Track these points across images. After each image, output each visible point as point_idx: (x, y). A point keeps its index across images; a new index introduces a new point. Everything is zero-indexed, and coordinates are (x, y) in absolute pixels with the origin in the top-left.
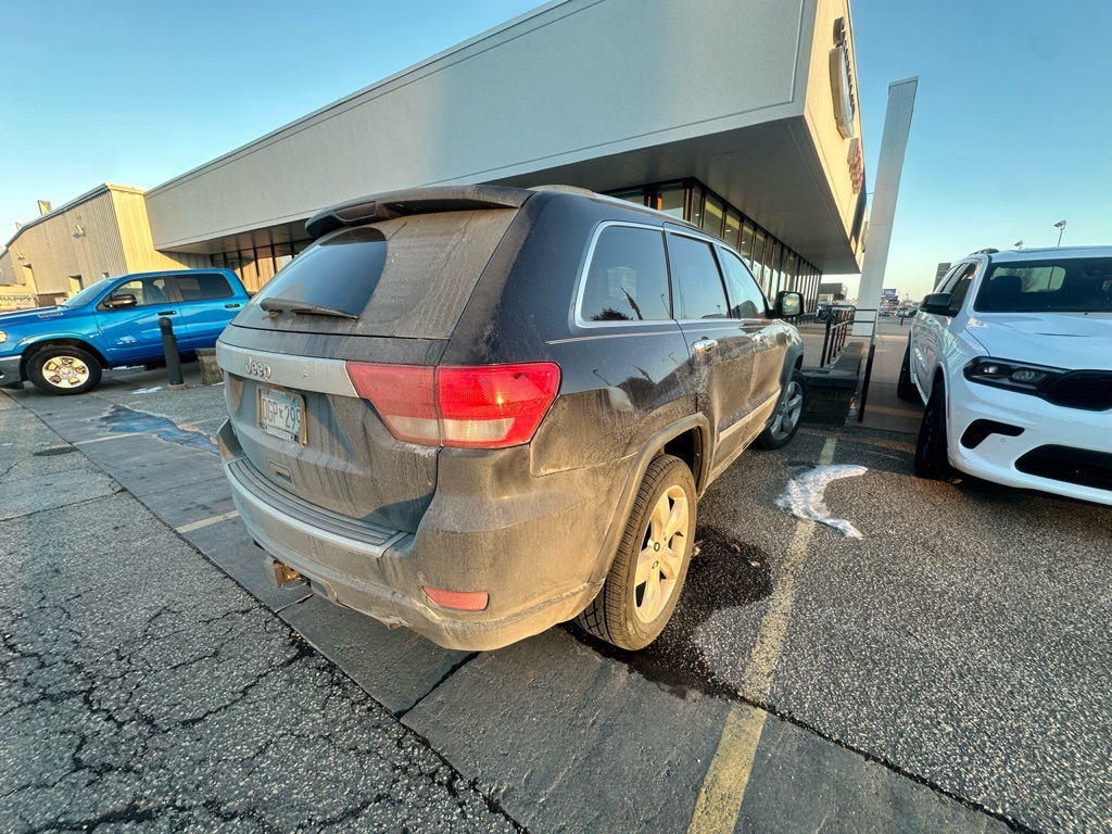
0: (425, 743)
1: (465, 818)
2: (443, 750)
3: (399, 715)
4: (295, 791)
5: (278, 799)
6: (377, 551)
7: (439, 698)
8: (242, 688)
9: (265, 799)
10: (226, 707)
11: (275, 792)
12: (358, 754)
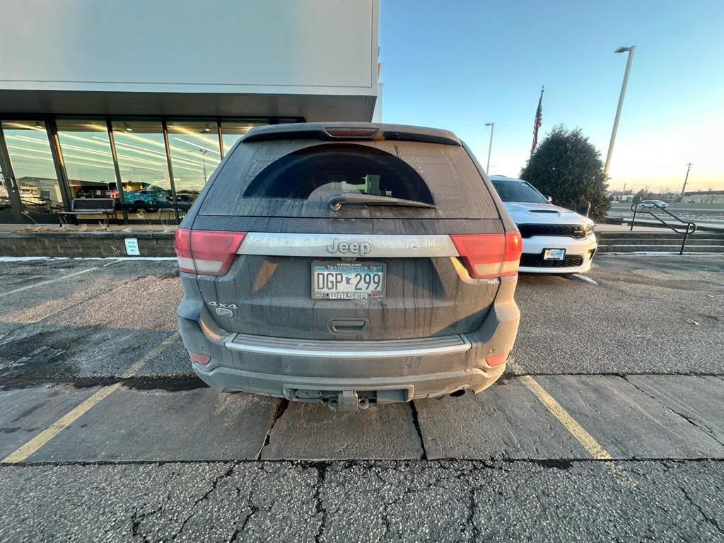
0: (452, 460)
1: (509, 471)
2: (463, 456)
3: (424, 457)
4: (436, 522)
5: (433, 532)
6: (467, 346)
7: (430, 438)
8: (314, 510)
9: (428, 538)
10: (323, 525)
11: (427, 531)
12: (435, 485)
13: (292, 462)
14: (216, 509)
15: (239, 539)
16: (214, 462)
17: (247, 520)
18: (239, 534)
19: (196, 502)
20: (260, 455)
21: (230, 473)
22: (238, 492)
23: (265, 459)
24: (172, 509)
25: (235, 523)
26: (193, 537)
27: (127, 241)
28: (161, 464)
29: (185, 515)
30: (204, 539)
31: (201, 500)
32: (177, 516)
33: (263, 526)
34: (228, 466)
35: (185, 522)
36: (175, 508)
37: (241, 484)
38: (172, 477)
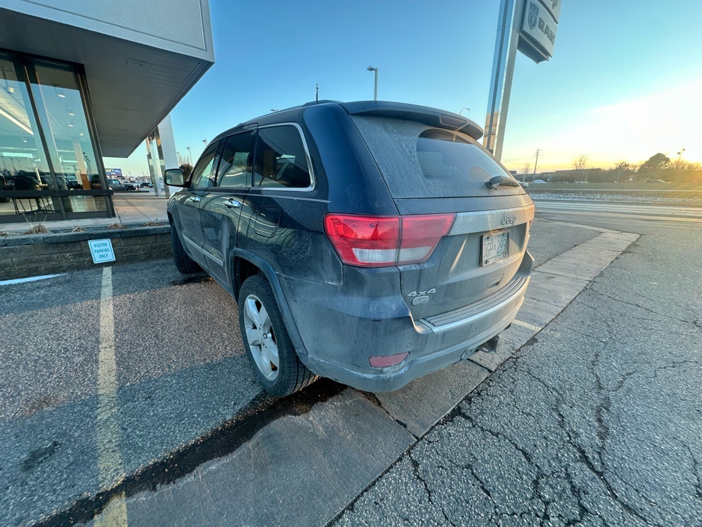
0: (501, 364)
2: (503, 360)
3: (490, 371)
7: (478, 360)
8: (494, 437)
10: (510, 440)
13: (438, 423)
14: (450, 491)
15: (490, 489)
16: (391, 467)
17: (476, 476)
18: (485, 487)
19: (430, 500)
20: (414, 436)
21: (415, 464)
22: (442, 468)
23: (421, 436)
24: (423, 522)
25: (473, 485)
26: (467, 519)
27: (92, 244)
28: (351, 507)
29: (438, 516)
30: (475, 512)
31: (430, 495)
32: (435, 521)
33: (489, 470)
34: (406, 460)
35: (446, 517)
36: (423, 519)
37: (436, 463)
38: (381, 507)
